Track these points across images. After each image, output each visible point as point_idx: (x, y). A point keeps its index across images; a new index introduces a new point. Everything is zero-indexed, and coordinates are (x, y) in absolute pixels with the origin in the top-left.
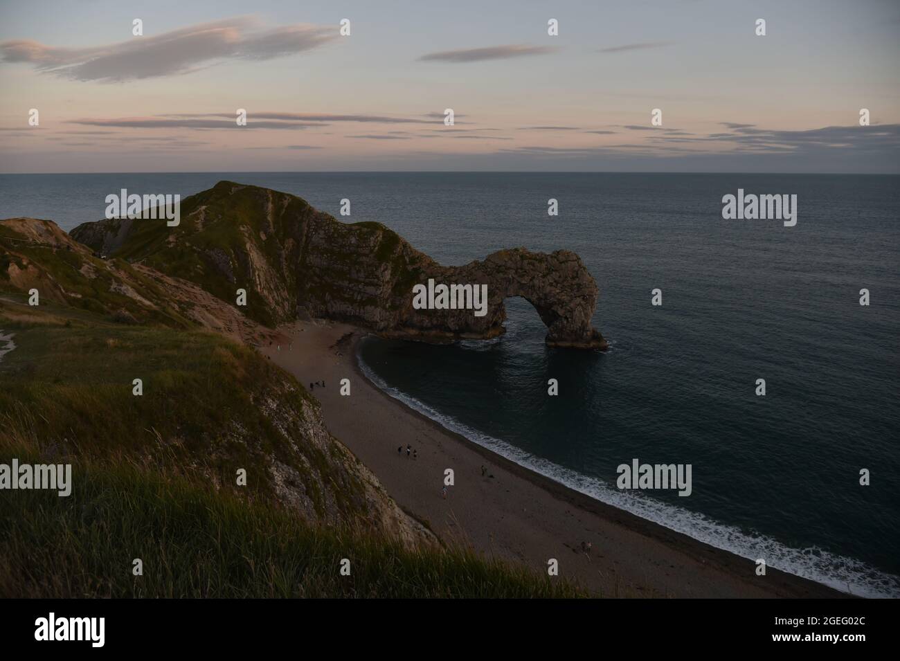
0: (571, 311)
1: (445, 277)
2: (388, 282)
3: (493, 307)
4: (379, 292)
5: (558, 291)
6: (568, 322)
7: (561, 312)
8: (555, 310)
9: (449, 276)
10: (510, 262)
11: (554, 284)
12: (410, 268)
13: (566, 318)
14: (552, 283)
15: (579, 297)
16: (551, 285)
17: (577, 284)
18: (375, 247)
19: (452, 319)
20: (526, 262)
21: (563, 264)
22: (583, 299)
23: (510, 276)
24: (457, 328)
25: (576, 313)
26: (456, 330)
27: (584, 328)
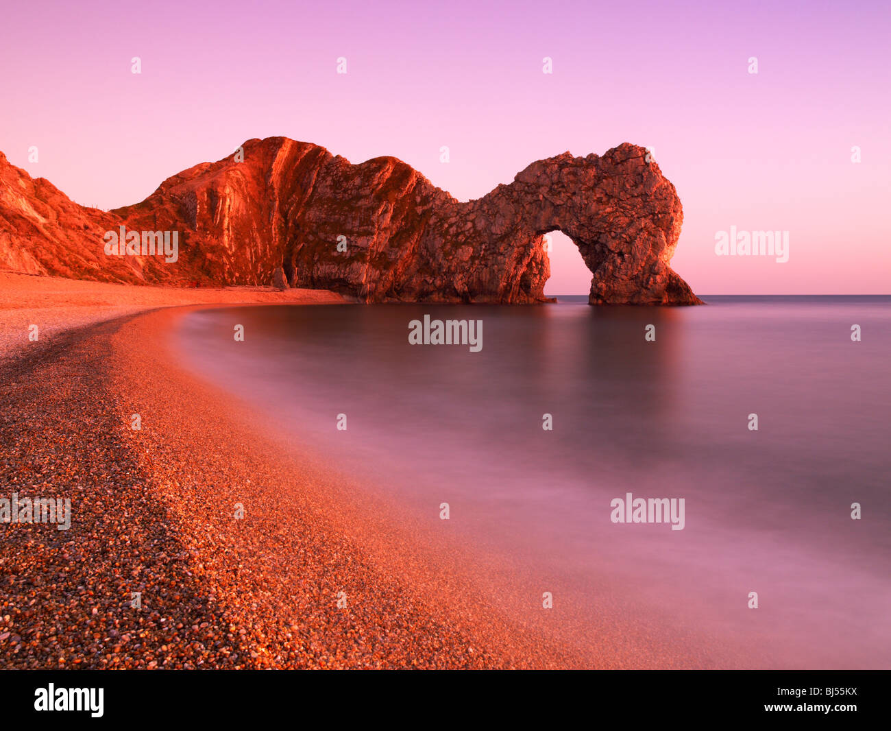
0: (630, 242)
1: (461, 217)
2: (385, 229)
3: (516, 249)
4: (371, 243)
5: (608, 210)
6: (623, 260)
7: (612, 245)
8: (604, 242)
9: (465, 215)
10: (544, 176)
11: (605, 199)
12: (419, 210)
13: (621, 254)
14: (601, 198)
15: (645, 217)
16: (599, 201)
17: (640, 195)
18: (378, 184)
19: (461, 275)
20: (565, 170)
21: (620, 165)
22: (653, 220)
23: (541, 196)
24: (466, 289)
25: (638, 242)
26: (464, 292)
27: (651, 269)
